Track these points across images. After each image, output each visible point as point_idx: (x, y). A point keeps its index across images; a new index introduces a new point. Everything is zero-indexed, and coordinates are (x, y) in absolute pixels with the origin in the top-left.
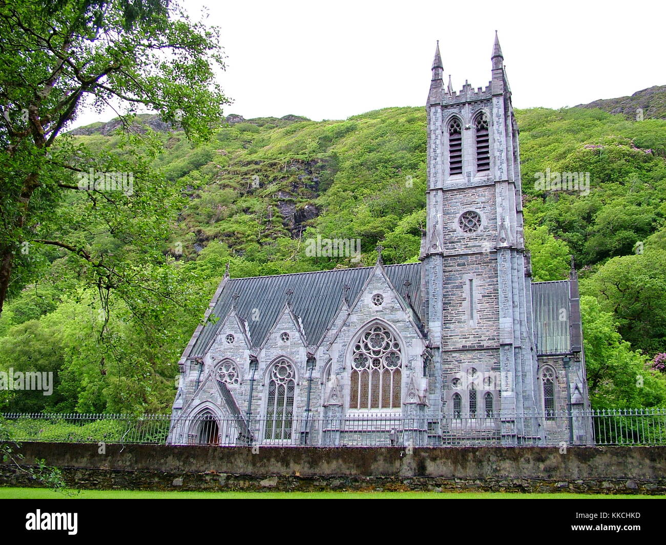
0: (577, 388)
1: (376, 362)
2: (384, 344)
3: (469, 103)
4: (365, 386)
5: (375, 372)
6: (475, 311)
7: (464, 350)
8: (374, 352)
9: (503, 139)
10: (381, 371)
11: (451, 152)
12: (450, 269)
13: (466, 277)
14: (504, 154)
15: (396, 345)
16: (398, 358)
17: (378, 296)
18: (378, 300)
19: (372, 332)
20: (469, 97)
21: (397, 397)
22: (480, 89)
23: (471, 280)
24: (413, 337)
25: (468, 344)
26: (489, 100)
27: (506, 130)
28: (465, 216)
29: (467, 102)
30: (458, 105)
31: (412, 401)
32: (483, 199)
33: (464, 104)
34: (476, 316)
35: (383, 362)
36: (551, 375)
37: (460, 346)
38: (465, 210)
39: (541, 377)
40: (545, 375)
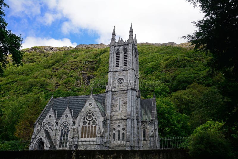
0: (152, 131)
1: (89, 123)
2: (92, 118)
3: (122, 45)
4: (86, 131)
5: (89, 127)
6: (120, 108)
7: (117, 120)
8: (89, 121)
9: (131, 56)
10: (90, 126)
11: (116, 60)
12: (114, 95)
13: (118, 98)
14: (131, 61)
15: (95, 119)
16: (96, 122)
17: (91, 103)
18: (91, 105)
19: (89, 115)
20: (122, 43)
21: (95, 134)
22: (126, 41)
23: (120, 99)
24: (100, 116)
25: (118, 118)
26: (128, 45)
27: (132, 54)
28: (119, 79)
29: (121, 45)
30: (119, 46)
31: (99, 135)
32: (125, 74)
33: (121, 46)
34: (121, 109)
35: (91, 124)
36: (145, 127)
37: (116, 119)
38: (119, 78)
39: (142, 128)
40: (143, 127)
